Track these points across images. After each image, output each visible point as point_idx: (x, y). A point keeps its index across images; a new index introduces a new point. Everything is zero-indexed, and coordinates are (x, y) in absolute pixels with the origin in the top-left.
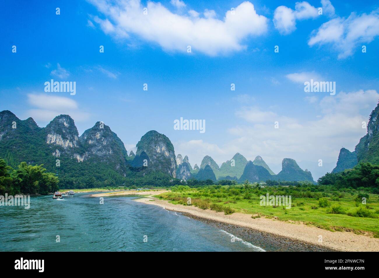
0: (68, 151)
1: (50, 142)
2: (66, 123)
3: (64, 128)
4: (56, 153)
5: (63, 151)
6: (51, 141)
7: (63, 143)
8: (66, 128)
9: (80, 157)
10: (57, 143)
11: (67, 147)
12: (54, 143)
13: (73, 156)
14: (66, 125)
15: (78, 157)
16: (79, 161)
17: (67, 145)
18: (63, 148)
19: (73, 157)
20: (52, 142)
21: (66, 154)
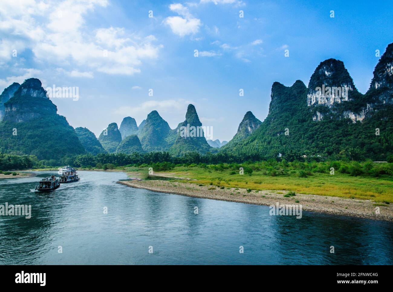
0: (334, 110)
1: (311, 104)
2: (327, 72)
3: (326, 79)
4: (317, 116)
5: (327, 112)
6: (311, 102)
7: (326, 101)
8: (328, 78)
9: (355, 116)
10: (319, 103)
11: (332, 104)
12: (314, 104)
13: (343, 116)
14: (328, 75)
15: (352, 117)
16: (354, 122)
17: (333, 102)
18: (327, 107)
19: (342, 118)
20: (313, 103)
21: (332, 114)
